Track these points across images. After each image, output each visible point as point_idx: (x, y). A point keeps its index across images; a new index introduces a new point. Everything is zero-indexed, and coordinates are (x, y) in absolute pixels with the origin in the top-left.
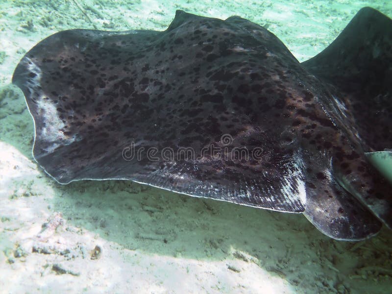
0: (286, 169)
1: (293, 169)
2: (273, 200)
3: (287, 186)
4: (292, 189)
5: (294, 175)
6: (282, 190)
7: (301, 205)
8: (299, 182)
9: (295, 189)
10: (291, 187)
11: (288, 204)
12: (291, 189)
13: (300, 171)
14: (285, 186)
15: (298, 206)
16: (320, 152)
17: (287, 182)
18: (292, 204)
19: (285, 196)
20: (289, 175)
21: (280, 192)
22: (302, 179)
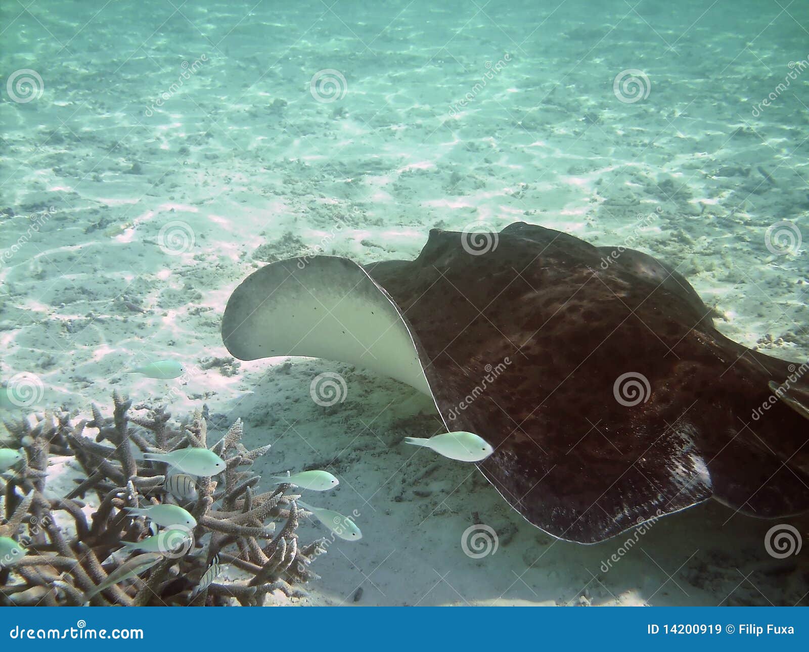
0: (671, 445)
1: (681, 443)
2: (661, 500)
3: (677, 470)
4: (687, 471)
5: (685, 451)
6: (671, 478)
7: (705, 489)
8: (693, 458)
9: (689, 470)
10: (684, 470)
11: (684, 495)
12: (684, 472)
13: (692, 443)
14: (674, 470)
15: (700, 491)
16: (714, 405)
17: (677, 463)
18: (690, 491)
19: (677, 484)
20: (678, 453)
21: (670, 483)
22: (697, 454)
